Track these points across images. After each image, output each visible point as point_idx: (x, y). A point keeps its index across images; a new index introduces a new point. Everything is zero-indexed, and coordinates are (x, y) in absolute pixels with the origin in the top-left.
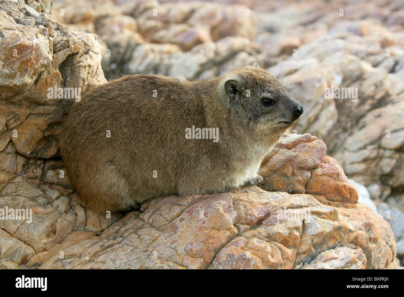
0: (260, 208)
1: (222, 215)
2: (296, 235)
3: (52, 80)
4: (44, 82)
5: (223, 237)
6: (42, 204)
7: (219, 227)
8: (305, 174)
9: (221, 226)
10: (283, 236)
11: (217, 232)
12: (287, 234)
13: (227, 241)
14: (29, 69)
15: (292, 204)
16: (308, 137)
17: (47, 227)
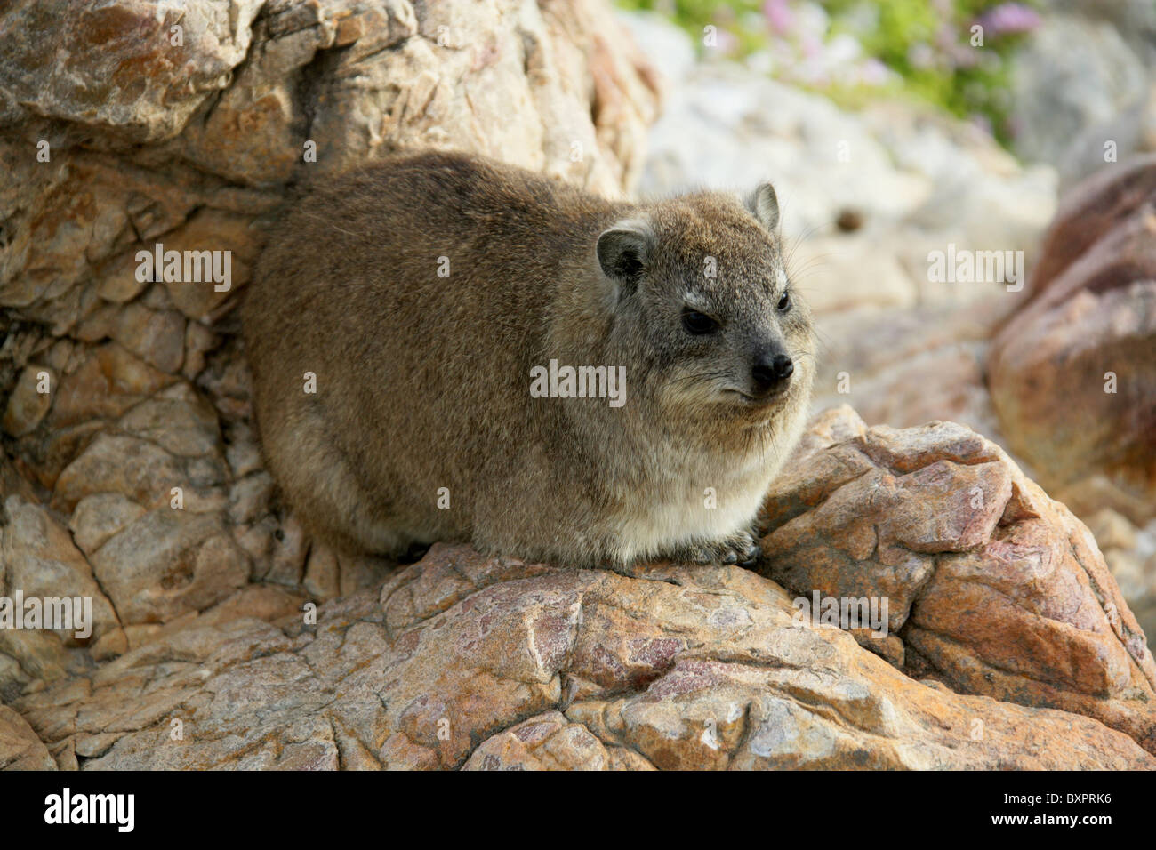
0: (651, 641)
1: (521, 635)
2: (705, 747)
3: (254, 117)
4: (229, 119)
5: (506, 703)
6: (198, 482)
7: (502, 668)
8: (908, 565)
9: (508, 668)
10: (661, 741)
11: (494, 682)
12: (674, 738)
13: (519, 716)
14: (148, 82)
15: (753, 651)
16: (968, 447)
17: (165, 556)
